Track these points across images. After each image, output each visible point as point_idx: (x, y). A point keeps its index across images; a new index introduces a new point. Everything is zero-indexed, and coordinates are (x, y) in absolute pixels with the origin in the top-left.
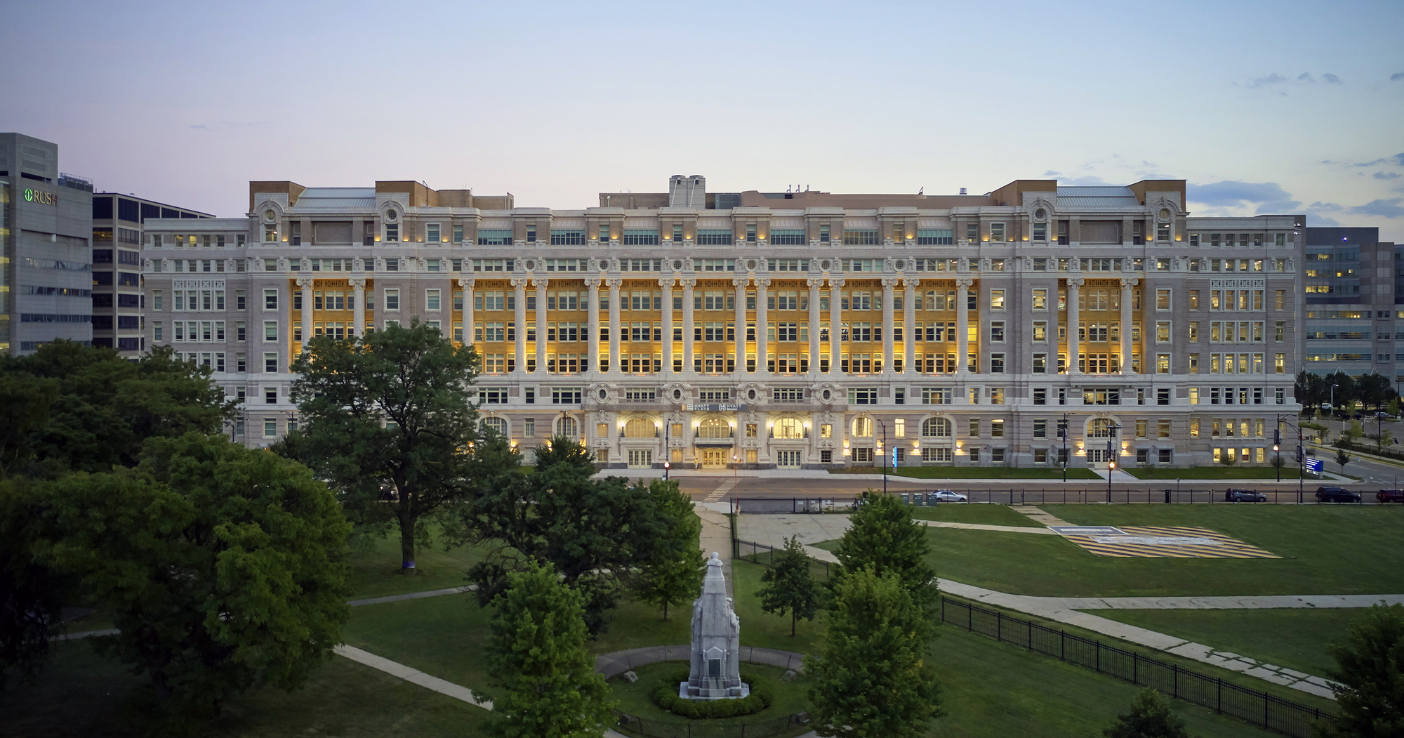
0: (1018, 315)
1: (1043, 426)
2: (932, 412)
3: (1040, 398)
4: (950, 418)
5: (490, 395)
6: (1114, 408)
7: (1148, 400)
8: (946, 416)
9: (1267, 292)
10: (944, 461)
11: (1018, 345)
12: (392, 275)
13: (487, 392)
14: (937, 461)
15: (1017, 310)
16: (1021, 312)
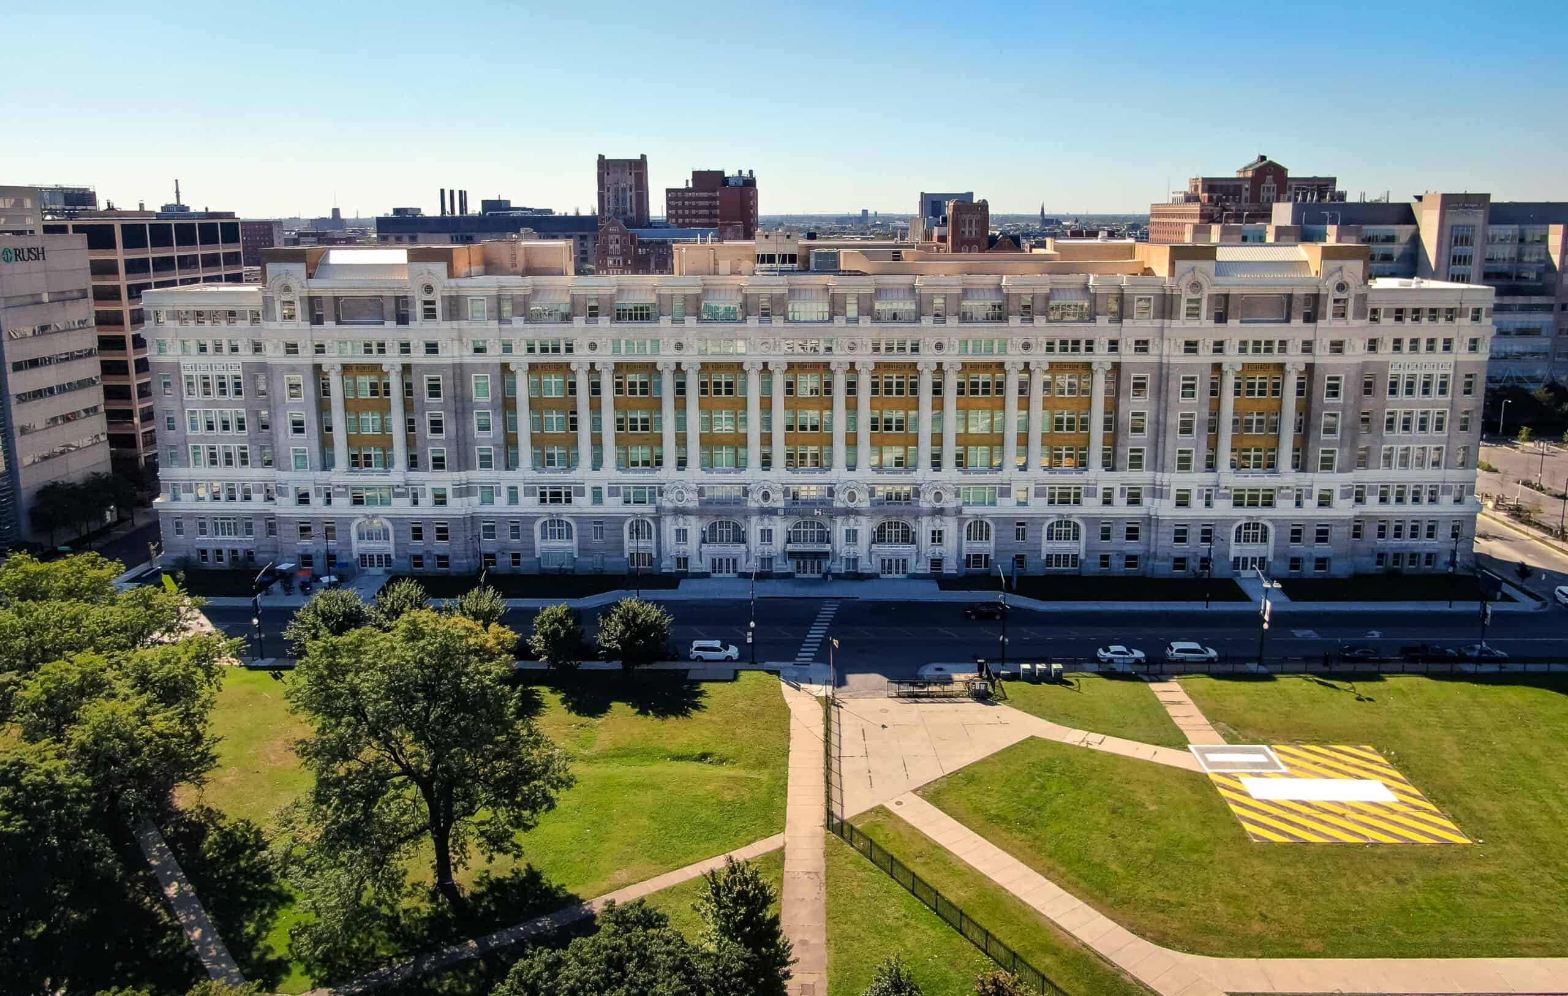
0: (1163, 405)
1: (1185, 532)
2: (1060, 515)
3: (1183, 501)
4: (1078, 521)
5: (552, 494)
6: (1268, 512)
7: (1306, 503)
8: (1073, 519)
9: (1455, 377)
10: (1070, 568)
11: (1161, 440)
12: (432, 360)
13: (548, 491)
14: (1062, 568)
15: (1163, 398)
16: (1166, 401)
